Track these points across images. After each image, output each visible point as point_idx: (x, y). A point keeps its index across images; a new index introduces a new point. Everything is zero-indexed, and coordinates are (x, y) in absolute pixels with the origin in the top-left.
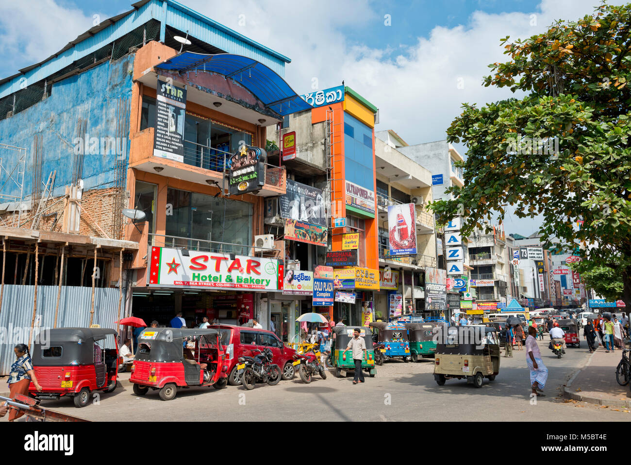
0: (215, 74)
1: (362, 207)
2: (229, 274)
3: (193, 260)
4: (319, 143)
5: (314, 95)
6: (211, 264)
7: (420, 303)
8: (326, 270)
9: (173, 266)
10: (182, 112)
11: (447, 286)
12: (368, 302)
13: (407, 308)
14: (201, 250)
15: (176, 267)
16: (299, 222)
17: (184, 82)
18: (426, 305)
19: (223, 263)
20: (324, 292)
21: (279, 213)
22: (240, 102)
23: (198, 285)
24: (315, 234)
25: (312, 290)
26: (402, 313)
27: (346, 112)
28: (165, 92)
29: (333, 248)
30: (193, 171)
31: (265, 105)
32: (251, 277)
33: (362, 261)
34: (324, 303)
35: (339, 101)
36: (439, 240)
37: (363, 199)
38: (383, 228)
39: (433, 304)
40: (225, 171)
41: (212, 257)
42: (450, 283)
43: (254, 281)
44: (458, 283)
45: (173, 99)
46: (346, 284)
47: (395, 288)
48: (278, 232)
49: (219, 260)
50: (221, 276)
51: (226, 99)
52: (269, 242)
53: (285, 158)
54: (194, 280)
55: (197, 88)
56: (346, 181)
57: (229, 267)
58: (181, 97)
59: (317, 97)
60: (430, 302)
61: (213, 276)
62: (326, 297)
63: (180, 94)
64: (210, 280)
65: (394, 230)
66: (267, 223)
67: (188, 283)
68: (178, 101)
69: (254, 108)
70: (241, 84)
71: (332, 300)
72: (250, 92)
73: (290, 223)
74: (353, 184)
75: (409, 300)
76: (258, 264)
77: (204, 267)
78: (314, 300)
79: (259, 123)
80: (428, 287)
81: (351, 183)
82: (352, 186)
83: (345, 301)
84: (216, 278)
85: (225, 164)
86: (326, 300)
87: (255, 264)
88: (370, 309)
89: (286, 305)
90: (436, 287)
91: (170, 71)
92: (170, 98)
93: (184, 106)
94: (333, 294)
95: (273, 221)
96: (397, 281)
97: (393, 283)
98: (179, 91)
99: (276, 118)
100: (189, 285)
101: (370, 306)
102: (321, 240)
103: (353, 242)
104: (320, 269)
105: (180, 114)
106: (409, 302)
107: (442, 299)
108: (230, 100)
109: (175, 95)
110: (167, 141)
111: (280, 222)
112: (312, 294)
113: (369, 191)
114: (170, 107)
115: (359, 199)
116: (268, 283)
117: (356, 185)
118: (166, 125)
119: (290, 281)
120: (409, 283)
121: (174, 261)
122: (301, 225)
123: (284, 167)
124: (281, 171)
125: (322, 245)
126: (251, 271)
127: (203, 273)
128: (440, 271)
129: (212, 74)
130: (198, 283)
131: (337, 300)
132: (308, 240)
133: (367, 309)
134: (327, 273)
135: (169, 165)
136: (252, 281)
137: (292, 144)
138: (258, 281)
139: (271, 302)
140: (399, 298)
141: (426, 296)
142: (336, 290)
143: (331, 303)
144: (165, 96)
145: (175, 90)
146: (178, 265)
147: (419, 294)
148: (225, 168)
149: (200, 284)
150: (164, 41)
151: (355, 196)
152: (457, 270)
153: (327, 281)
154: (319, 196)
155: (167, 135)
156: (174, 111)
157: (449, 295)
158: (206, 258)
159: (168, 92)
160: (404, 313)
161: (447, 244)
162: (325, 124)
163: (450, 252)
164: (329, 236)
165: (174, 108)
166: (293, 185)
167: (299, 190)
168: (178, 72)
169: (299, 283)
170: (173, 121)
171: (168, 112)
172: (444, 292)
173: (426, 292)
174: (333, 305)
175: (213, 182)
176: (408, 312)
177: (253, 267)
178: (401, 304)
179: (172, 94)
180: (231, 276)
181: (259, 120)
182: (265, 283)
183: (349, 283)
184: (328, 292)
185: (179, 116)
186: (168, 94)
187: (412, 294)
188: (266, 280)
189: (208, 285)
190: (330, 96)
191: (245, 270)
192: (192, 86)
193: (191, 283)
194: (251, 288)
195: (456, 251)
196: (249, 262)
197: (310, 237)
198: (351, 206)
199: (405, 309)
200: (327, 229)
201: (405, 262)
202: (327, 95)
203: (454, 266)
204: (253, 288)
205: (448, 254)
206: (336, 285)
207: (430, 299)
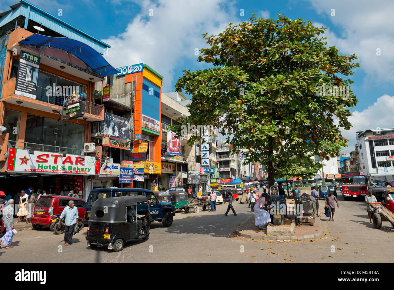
0: (61, 50)
1: (152, 129)
2: (63, 165)
3: (39, 157)
4: (129, 93)
5: (127, 68)
6: (51, 160)
7: (185, 180)
8: (129, 163)
9: (24, 160)
10: (37, 70)
11: (200, 172)
12: (155, 180)
13: (178, 183)
14: (45, 151)
15: (26, 161)
16: (112, 136)
17: (39, 52)
18: (188, 181)
19: (59, 159)
20: (127, 175)
21: (100, 131)
22: (76, 67)
23: (42, 171)
24: (123, 143)
25: (119, 174)
26: (176, 185)
27: (144, 78)
28: (26, 58)
29: (134, 151)
30: (42, 104)
31: (93, 70)
32: (78, 167)
33: (152, 158)
34: (126, 181)
35: (140, 72)
36: (198, 148)
37: (153, 125)
38: (164, 141)
39: (192, 181)
40: (64, 105)
41: (52, 155)
42: (202, 170)
43: (80, 169)
44: (207, 170)
45: (31, 62)
46: (140, 170)
47: (172, 173)
48: (98, 141)
49: (56, 157)
50: (57, 166)
51: (67, 64)
52: (92, 147)
53: (104, 100)
54: (38, 168)
55: (47, 56)
56: (143, 115)
57: (63, 161)
58: (37, 61)
59: (128, 69)
60: (190, 180)
61: (52, 166)
62: (128, 178)
63: (36, 59)
64: (50, 169)
65: (170, 142)
66: (93, 137)
67: (35, 170)
68: (34, 63)
69: (85, 71)
70: (78, 57)
71: (132, 179)
72: (84, 62)
73: (106, 137)
74: (147, 116)
75: (179, 179)
76: (83, 160)
77: (46, 161)
78: (120, 179)
79: (90, 80)
80: (189, 172)
81: (145, 116)
82: (146, 117)
83: (139, 180)
84: (54, 168)
85: (64, 102)
86: (128, 179)
87: (81, 159)
88: (156, 184)
89: (104, 182)
90: (194, 172)
91: (30, 46)
92: (29, 61)
93: (38, 66)
94: (132, 176)
95: (96, 135)
96: (174, 169)
97: (172, 170)
98: (35, 58)
99: (99, 77)
100: (35, 171)
101: (156, 182)
102: (126, 147)
103: (144, 148)
104: (125, 163)
105: (35, 71)
106: (179, 180)
107: (197, 178)
108: (70, 65)
109: (32, 60)
110: (25, 86)
111: (100, 136)
112: (119, 176)
113: (156, 121)
114: (29, 66)
115: (150, 125)
116: (89, 170)
117: (148, 117)
118: (25, 77)
119: (105, 169)
120: (179, 170)
121: (25, 157)
122: (113, 138)
123: (103, 105)
124: (101, 107)
125: (126, 149)
126: (78, 163)
127: (45, 164)
128: (197, 164)
129: (58, 50)
130: (41, 170)
131: (134, 179)
132: (118, 146)
133: (154, 184)
134: (129, 165)
135: (25, 100)
136: (78, 169)
137: (108, 93)
138: (82, 169)
139: (93, 181)
140: (174, 178)
141: (188, 176)
142: (134, 174)
143: (131, 181)
144: (25, 60)
145: (33, 57)
146: (28, 159)
147: (184, 176)
148: (64, 104)
149: (43, 171)
150: (26, 28)
151: (147, 123)
152: (206, 163)
153: (129, 169)
154: (126, 122)
155: (25, 83)
156: (31, 69)
157: (201, 176)
158: (48, 156)
159: (27, 57)
160: (177, 186)
161: (202, 150)
162: (132, 83)
163: (203, 154)
164: (132, 145)
165: (31, 67)
166: (110, 115)
167: (114, 118)
168: (35, 47)
169: (111, 170)
170: (30, 75)
171: (27, 69)
172: (199, 175)
173: (189, 175)
174: (132, 182)
175: (57, 111)
176: (179, 185)
177: (80, 161)
178: (175, 181)
179: (30, 59)
180: (64, 166)
181: (90, 78)
182: (87, 170)
183: (141, 170)
184: (129, 175)
185: (34, 72)
186: (27, 59)
187: (181, 176)
188: (88, 169)
189: (49, 171)
190: (135, 68)
191: (74, 163)
192: (45, 55)
193: (36, 170)
194: (78, 173)
195: (206, 154)
196: (77, 158)
197: (119, 145)
198: (145, 128)
199: (177, 184)
200: (130, 140)
201: (177, 159)
202: (134, 68)
203: (205, 161)
204: (80, 173)
205: (202, 155)
206: (134, 171)
207: (190, 178)
